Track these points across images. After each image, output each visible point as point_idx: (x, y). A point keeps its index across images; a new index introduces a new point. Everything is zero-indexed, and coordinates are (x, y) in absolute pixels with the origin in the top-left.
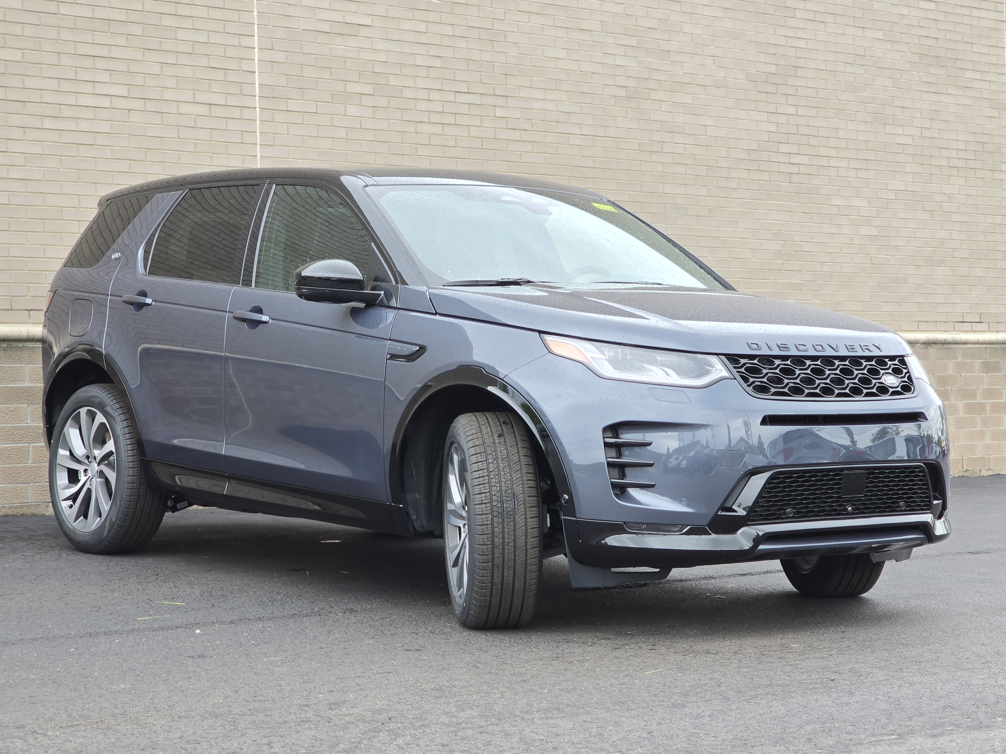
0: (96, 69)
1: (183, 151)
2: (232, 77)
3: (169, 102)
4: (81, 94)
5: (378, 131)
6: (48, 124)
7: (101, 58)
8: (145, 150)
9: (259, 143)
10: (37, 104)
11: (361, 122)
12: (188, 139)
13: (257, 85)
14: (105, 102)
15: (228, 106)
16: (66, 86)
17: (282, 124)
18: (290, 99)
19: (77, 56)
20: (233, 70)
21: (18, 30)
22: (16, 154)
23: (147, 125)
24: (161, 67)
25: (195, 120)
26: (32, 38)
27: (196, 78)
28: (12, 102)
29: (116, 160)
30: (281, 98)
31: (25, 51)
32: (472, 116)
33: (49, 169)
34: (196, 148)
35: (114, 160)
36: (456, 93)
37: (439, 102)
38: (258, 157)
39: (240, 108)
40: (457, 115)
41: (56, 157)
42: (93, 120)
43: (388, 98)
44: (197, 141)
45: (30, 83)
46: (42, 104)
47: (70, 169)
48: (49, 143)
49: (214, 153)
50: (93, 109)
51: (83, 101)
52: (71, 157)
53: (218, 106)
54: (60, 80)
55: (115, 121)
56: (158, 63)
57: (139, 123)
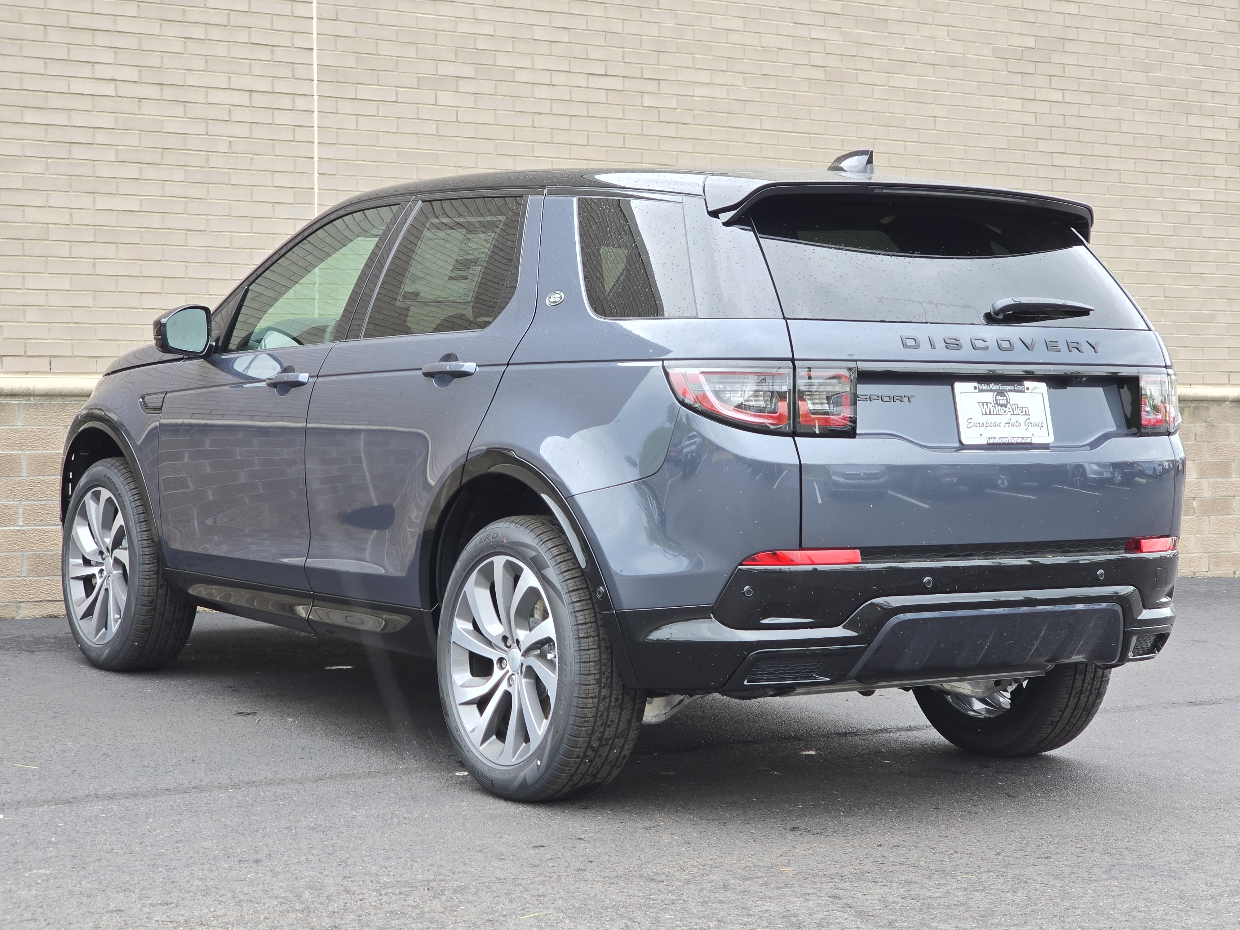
0: (96, 46)
1: (213, 152)
2: (281, 55)
3: (195, 88)
4: (75, 79)
5: (481, 125)
7: (103, 32)
8: (161, 150)
9: (316, 141)
10: (15, 91)
11: (457, 114)
12: (221, 136)
13: (315, 67)
14: (108, 89)
15: (275, 93)
16: (55, 69)
17: (349, 116)
18: (361, 84)
19: (71, 29)
20: (282, 46)
23: (164, 118)
24: (185, 43)
25: (230, 111)
26: (10, 7)
27: (232, 58)
29: (122, 164)
30: (348, 83)
32: (610, 106)
33: (31, 175)
34: (230, 147)
35: (118, 163)
36: (590, 76)
37: (566, 88)
38: (316, 159)
39: (292, 96)
40: (589, 104)
41: (41, 159)
42: (91, 111)
43: (495, 82)
44: (232, 139)
45: (7, 64)
46: (22, 92)
47: (59, 175)
48: (31, 142)
49: (255, 154)
50: (91, 97)
51: (77, 87)
52: (60, 160)
53: (262, 93)
54: (47, 60)
55: (121, 113)
56: (180, 37)
57: (154, 115)
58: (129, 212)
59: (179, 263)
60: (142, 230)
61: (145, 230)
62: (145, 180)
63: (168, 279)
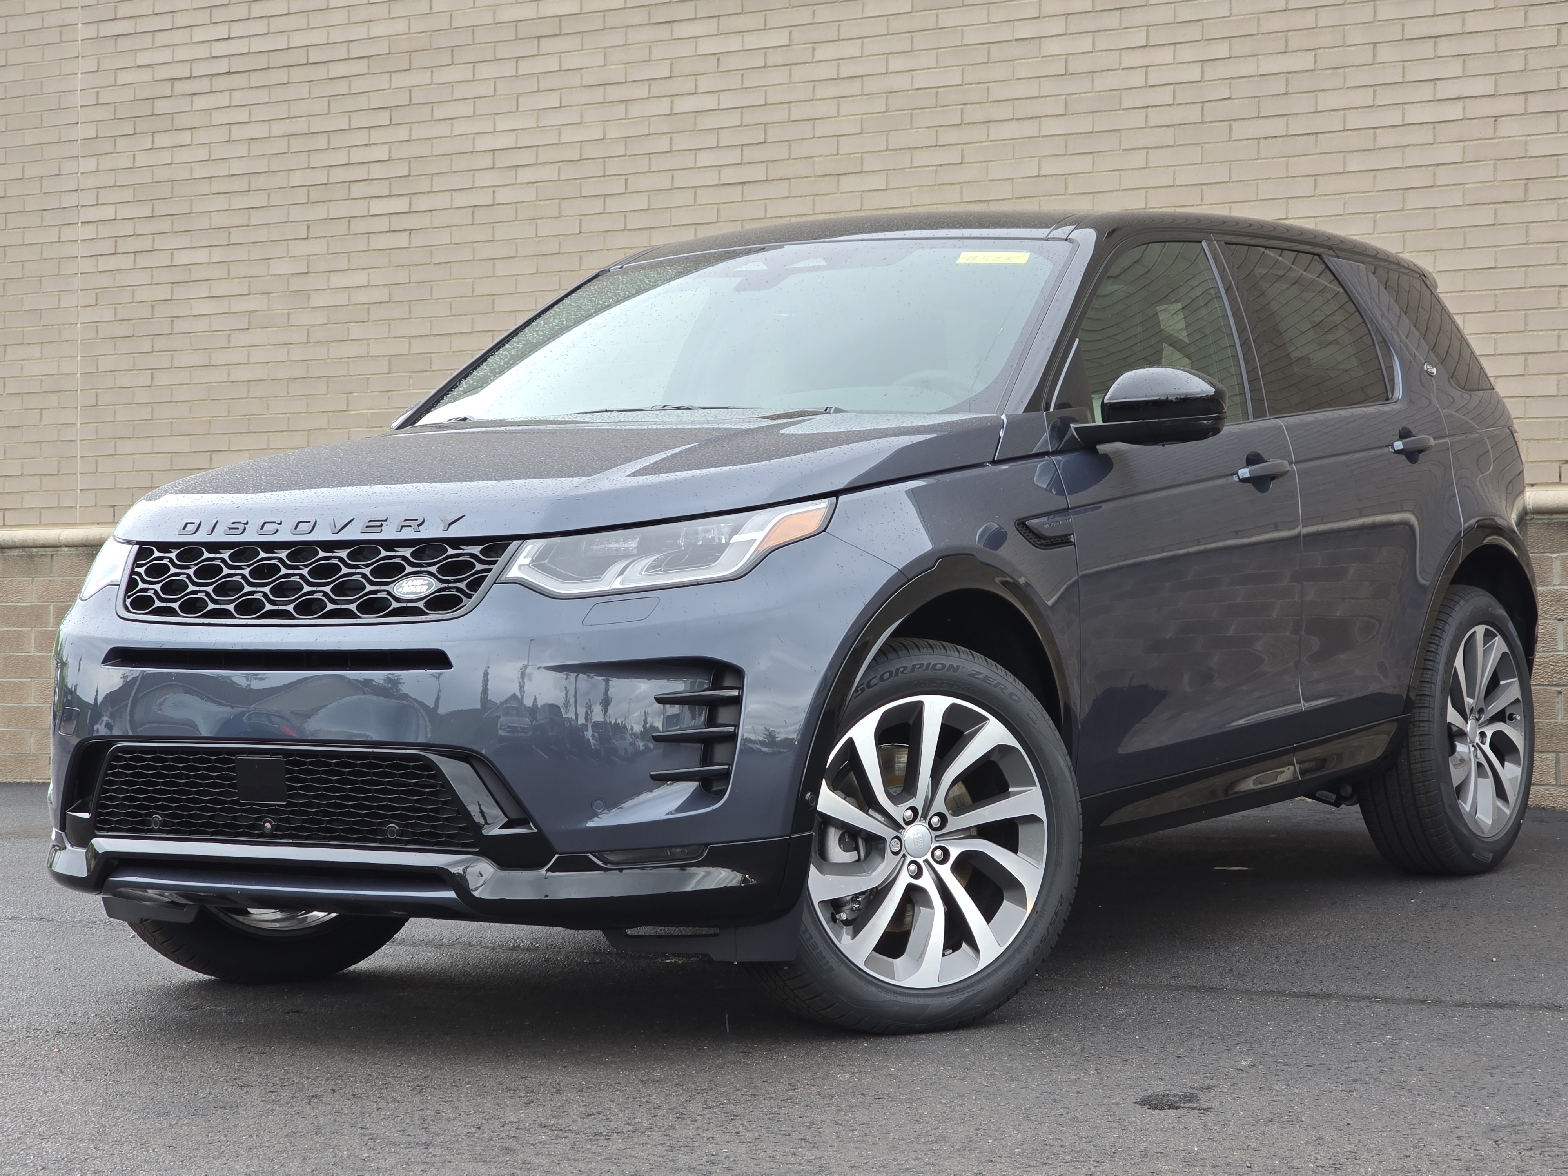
0: (1440, 57)
4: (1412, 105)
6: (1355, 163)
7: (1448, 38)
8: (1525, 182)
10: (1338, 133)
14: (1454, 111)
16: (1386, 96)
19: (1407, 42)
21: (1308, 19)
23: (1529, 138)
26: (1331, 29)
28: (1296, 137)
29: (1472, 207)
31: (1319, 51)
35: (1467, 207)
41: (1368, 215)
42: (1432, 144)
45: (1327, 101)
46: (1346, 133)
47: (1390, 233)
48: (1356, 195)
50: (1432, 125)
51: (1415, 115)
52: (1392, 213)
54: (1377, 88)
55: (1470, 140)
56: (1552, 25)
57: (1514, 136)
58: (1480, 271)
59: (1550, 332)
60: (1498, 292)
61: (1502, 291)
62: (1503, 224)
63: (1535, 356)
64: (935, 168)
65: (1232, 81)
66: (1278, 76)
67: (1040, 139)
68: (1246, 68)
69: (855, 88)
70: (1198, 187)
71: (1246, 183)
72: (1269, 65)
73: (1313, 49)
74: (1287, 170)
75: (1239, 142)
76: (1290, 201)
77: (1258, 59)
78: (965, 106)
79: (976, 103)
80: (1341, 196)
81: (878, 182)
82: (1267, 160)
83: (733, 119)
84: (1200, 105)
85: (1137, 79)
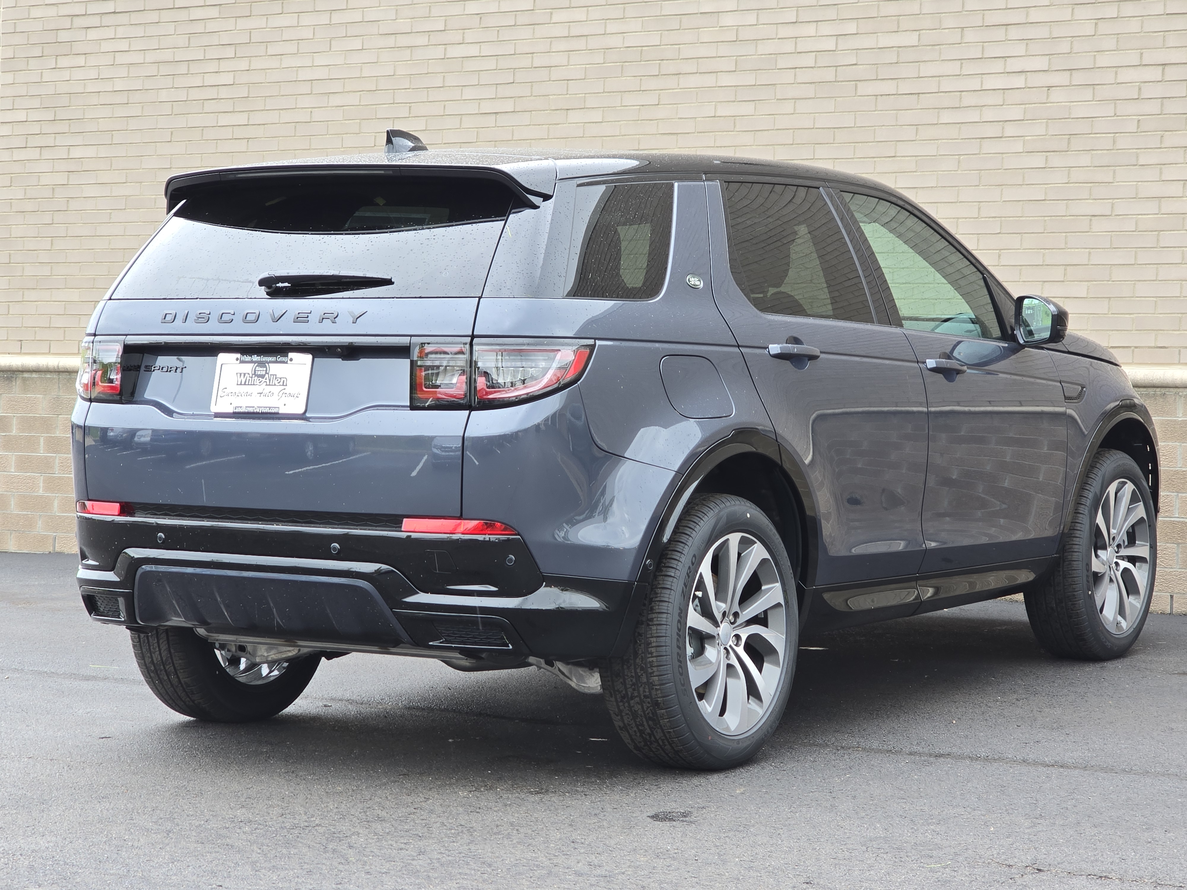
0: (1010, 40)
3: (1104, 69)
4: (989, 76)
7: (1016, 26)
8: (1068, 137)
10: (934, 94)
12: (1129, 116)
14: (1019, 82)
16: (970, 68)
19: (986, 28)
22: (907, 158)
23: (1072, 104)
24: (1096, 24)
25: (1140, 89)
26: (931, 15)
27: (1145, 32)
28: (904, 96)
29: (1029, 154)
31: (922, 32)
33: (945, 173)
34: (1139, 126)
35: (1026, 154)
41: (954, 157)
42: (1002, 105)
44: (1140, 118)
45: (927, 70)
46: (940, 94)
47: (970, 170)
48: (946, 141)
49: (1166, 131)
50: (1002, 91)
51: (990, 83)
52: (972, 156)
53: (1177, 66)
54: (963, 61)
55: (1029, 104)
56: (1092, 19)
57: (1062, 102)
58: (1034, 202)
59: (1083, 250)
60: (1046, 218)
61: (1049, 218)
62: (1051, 168)
63: (1072, 267)
64: (638, 107)
65: (858, 51)
66: (891, 49)
67: (717, 88)
68: (868, 42)
69: (580, 44)
70: (831, 129)
71: (867, 128)
72: (885, 41)
73: (918, 30)
74: (897, 121)
75: (862, 98)
76: (898, 143)
77: (877, 36)
78: (662, 62)
79: (670, 60)
80: (936, 141)
81: (597, 116)
82: (883, 112)
83: (491, 64)
84: (835, 68)
85: (789, 47)
